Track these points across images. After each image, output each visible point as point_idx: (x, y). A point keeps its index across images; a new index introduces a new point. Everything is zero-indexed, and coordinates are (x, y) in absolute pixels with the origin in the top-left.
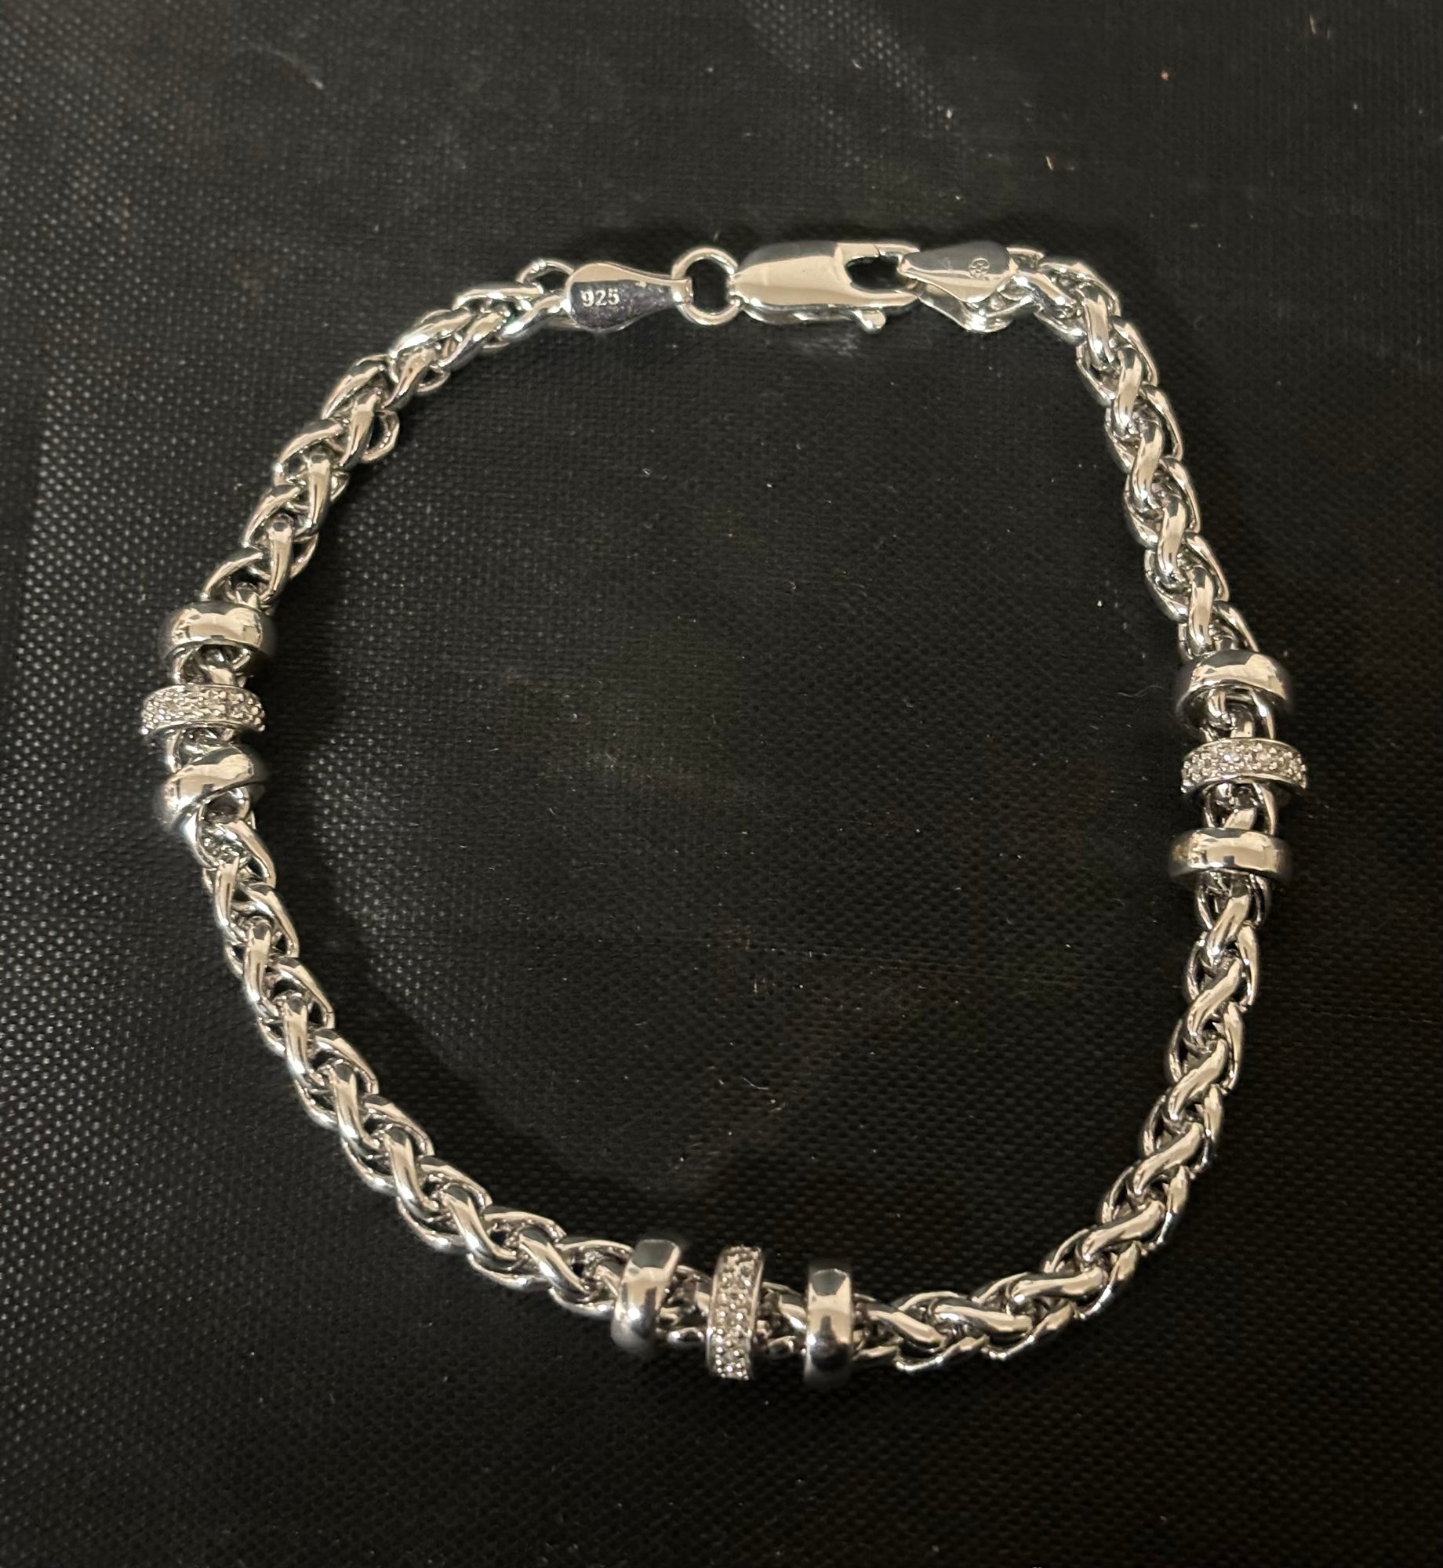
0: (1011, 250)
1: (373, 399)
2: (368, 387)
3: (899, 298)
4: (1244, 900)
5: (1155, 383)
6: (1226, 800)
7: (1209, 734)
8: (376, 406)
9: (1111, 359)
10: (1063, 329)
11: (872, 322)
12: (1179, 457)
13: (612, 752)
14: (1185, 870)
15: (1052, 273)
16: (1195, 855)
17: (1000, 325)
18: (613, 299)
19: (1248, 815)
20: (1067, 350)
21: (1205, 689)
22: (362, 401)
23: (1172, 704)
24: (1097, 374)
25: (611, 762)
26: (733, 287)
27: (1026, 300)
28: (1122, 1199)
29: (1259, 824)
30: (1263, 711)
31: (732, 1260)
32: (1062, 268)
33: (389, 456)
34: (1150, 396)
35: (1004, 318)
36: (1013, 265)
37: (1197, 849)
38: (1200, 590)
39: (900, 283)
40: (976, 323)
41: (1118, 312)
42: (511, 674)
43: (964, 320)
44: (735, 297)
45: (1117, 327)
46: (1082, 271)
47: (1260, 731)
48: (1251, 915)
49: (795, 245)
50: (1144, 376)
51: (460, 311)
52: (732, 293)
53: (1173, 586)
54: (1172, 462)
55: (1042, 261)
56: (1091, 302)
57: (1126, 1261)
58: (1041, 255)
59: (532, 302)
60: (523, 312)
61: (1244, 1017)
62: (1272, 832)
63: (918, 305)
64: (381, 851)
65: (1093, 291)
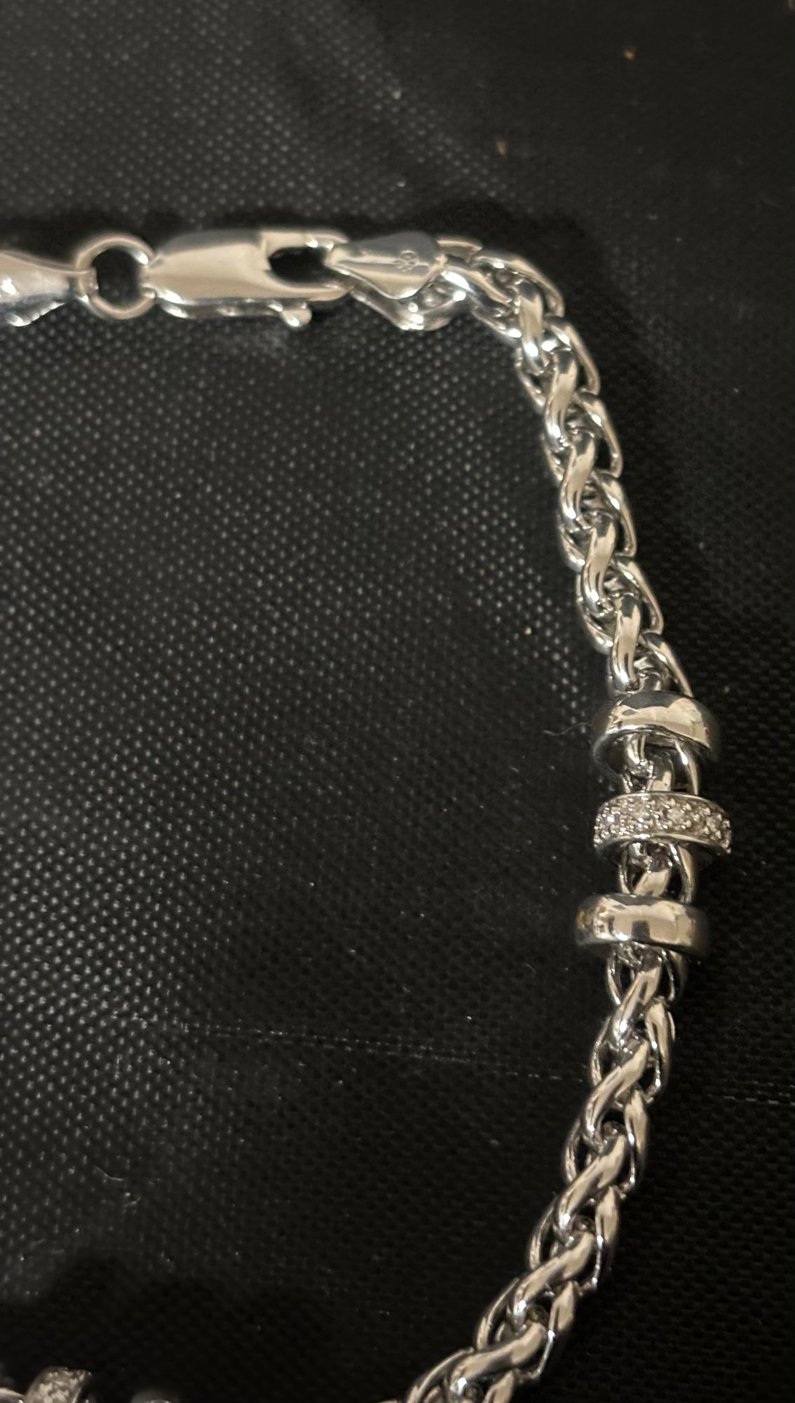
0: (443, 242)
3: (328, 292)
4: (654, 974)
5: (595, 392)
6: (641, 859)
7: (627, 784)
9: (546, 363)
10: (501, 329)
11: (296, 319)
12: (616, 474)
14: (590, 940)
15: (486, 268)
16: (600, 923)
17: (439, 324)
19: (662, 877)
20: (506, 351)
21: (622, 734)
23: (589, 747)
24: (534, 380)
26: (148, 278)
27: (459, 296)
28: (501, 1317)
29: (673, 890)
30: (685, 759)
31: (45, 1388)
32: (499, 264)
34: (586, 405)
35: (442, 314)
36: (442, 259)
37: (602, 915)
38: (626, 619)
39: (332, 275)
40: (413, 321)
41: (559, 313)
43: (399, 318)
44: (149, 290)
45: (554, 328)
46: (521, 266)
47: (680, 782)
48: (663, 989)
49: (212, 233)
50: (582, 382)
52: (147, 285)
53: (602, 615)
54: (608, 479)
55: (479, 253)
56: (527, 302)
57: (503, 1389)
58: (478, 248)
61: (648, 1109)
62: (688, 899)
63: (349, 301)
65: (530, 289)
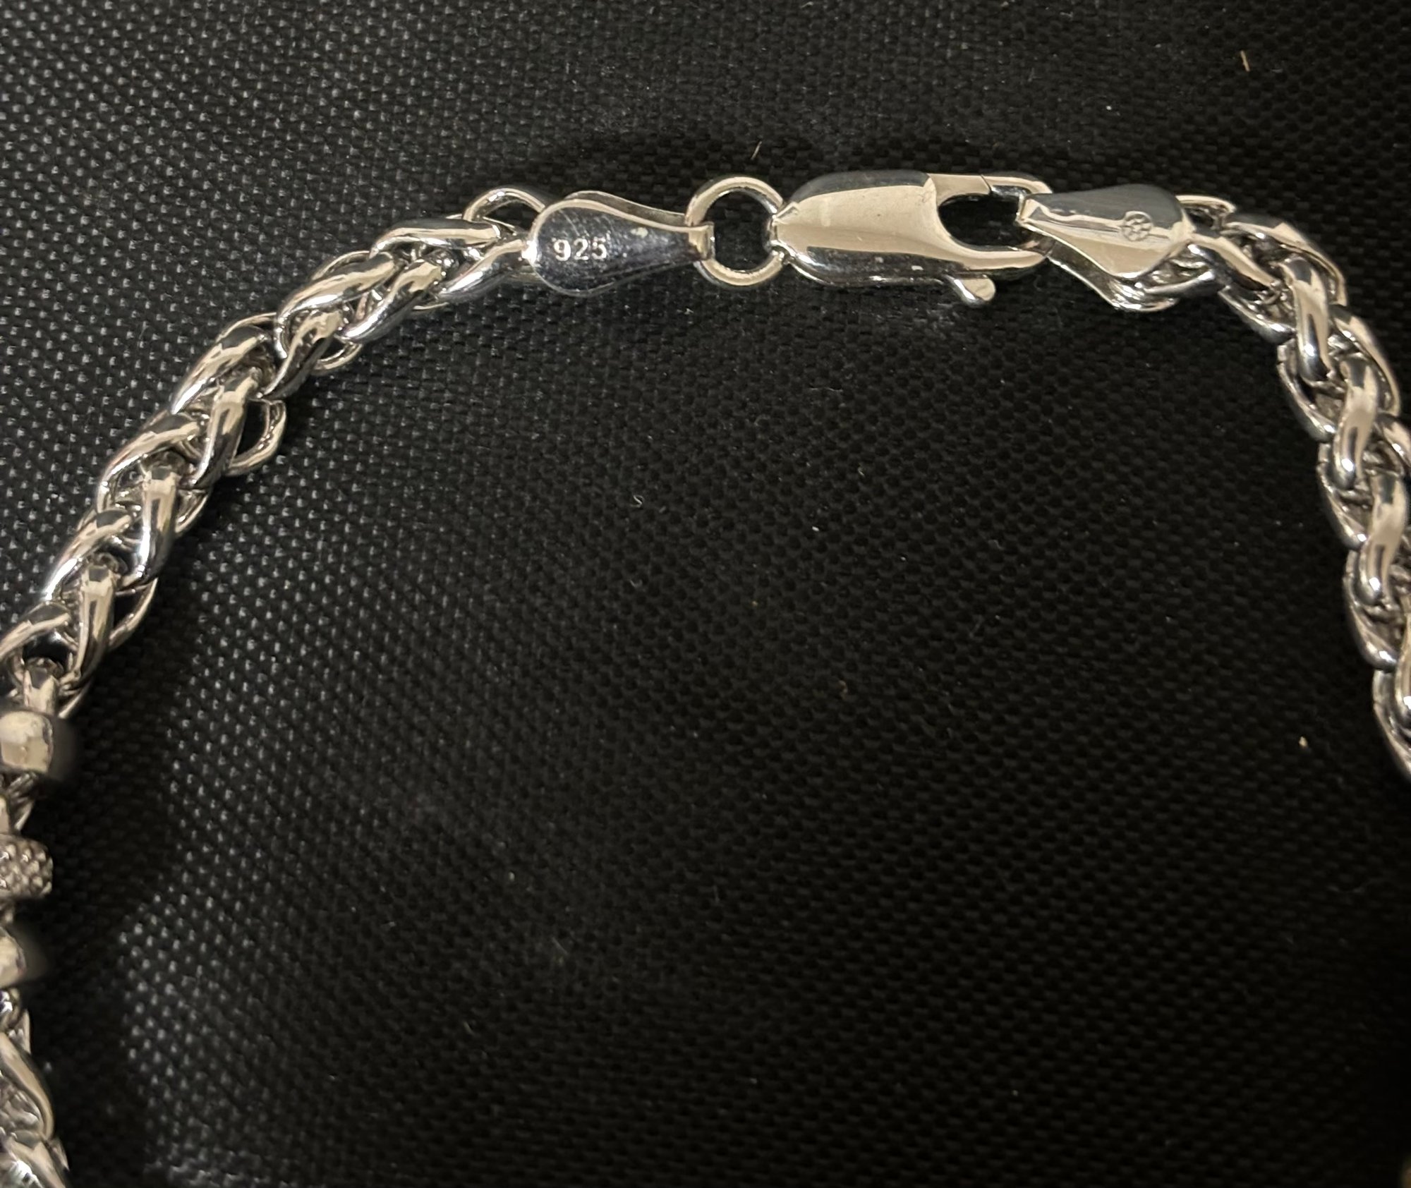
0: (1184, 198)
1: (247, 384)
2: (243, 366)
3: (1019, 258)
5: (1395, 412)
8: (252, 392)
9: (1330, 372)
10: (1259, 320)
11: (975, 291)
13: (562, 935)
15: (1244, 240)
18: (599, 252)
20: (1265, 348)
22: (232, 387)
24: (1309, 393)
25: (560, 953)
26: (776, 234)
27: (1205, 276)
32: (1259, 232)
33: (270, 461)
34: (1388, 432)
35: (1170, 296)
36: (1185, 219)
39: (1020, 237)
40: (1125, 298)
41: (1342, 301)
42: (424, 805)
43: (1113, 295)
44: (778, 248)
45: (1340, 323)
46: (1286, 233)
49: (866, 177)
50: (1381, 402)
51: (380, 259)
52: (774, 243)
55: (1231, 218)
56: (1302, 284)
58: (1231, 207)
59: (484, 251)
60: (472, 261)
63: (1045, 267)
64: (212, 1076)
65: (1305, 268)
